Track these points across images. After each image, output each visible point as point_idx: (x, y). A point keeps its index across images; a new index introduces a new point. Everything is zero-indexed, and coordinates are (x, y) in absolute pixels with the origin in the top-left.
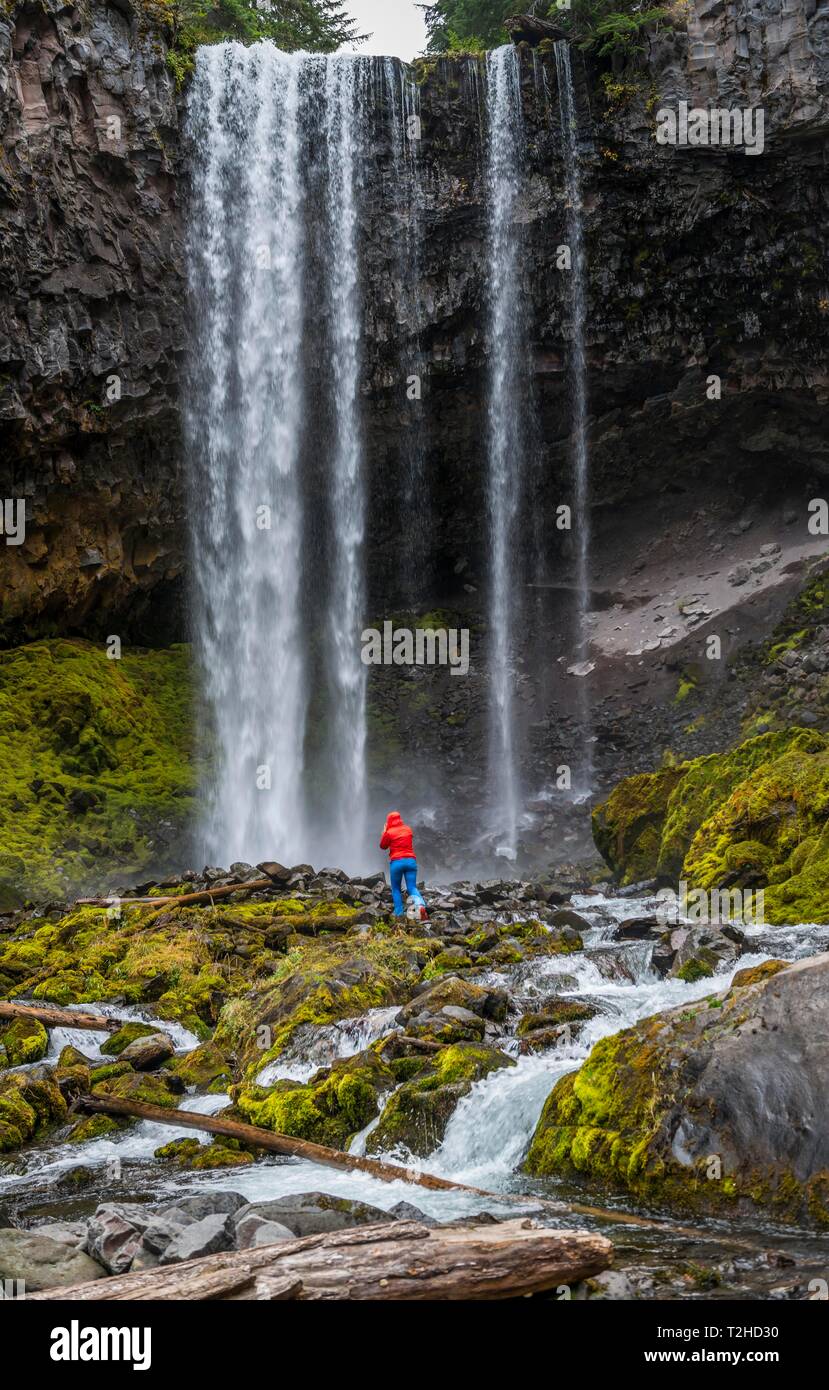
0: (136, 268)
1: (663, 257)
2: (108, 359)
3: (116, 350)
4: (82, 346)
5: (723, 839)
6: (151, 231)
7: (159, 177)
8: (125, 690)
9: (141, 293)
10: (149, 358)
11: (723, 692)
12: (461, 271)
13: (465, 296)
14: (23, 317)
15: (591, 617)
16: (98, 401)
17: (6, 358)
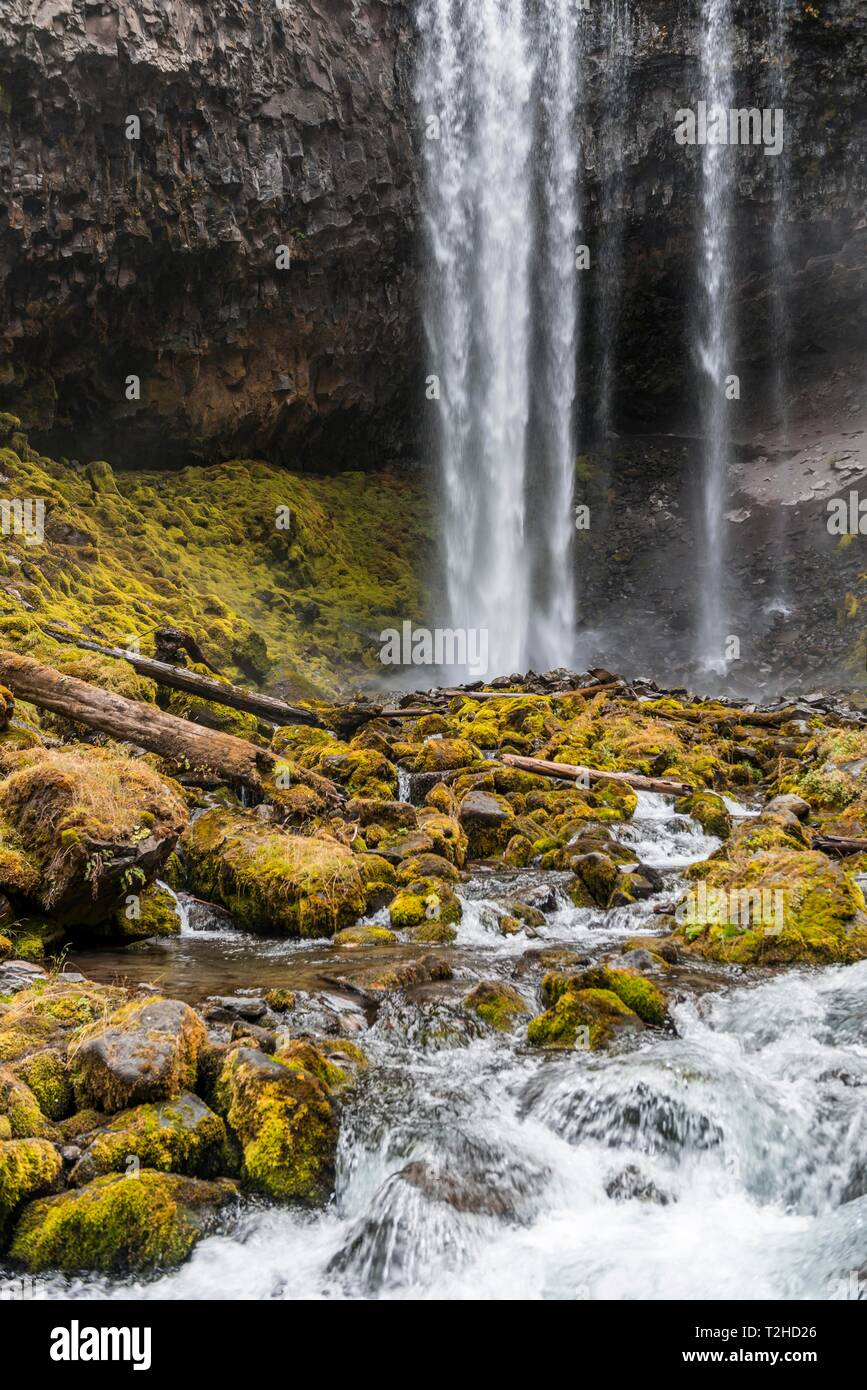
0: (347, 97)
2: (315, 187)
3: (324, 179)
4: (293, 172)
7: (374, 6)
8: (319, 512)
9: (350, 123)
10: (353, 189)
12: (651, 120)
13: (652, 146)
14: (243, 139)
15: (737, 468)
16: (304, 229)
17: (227, 180)
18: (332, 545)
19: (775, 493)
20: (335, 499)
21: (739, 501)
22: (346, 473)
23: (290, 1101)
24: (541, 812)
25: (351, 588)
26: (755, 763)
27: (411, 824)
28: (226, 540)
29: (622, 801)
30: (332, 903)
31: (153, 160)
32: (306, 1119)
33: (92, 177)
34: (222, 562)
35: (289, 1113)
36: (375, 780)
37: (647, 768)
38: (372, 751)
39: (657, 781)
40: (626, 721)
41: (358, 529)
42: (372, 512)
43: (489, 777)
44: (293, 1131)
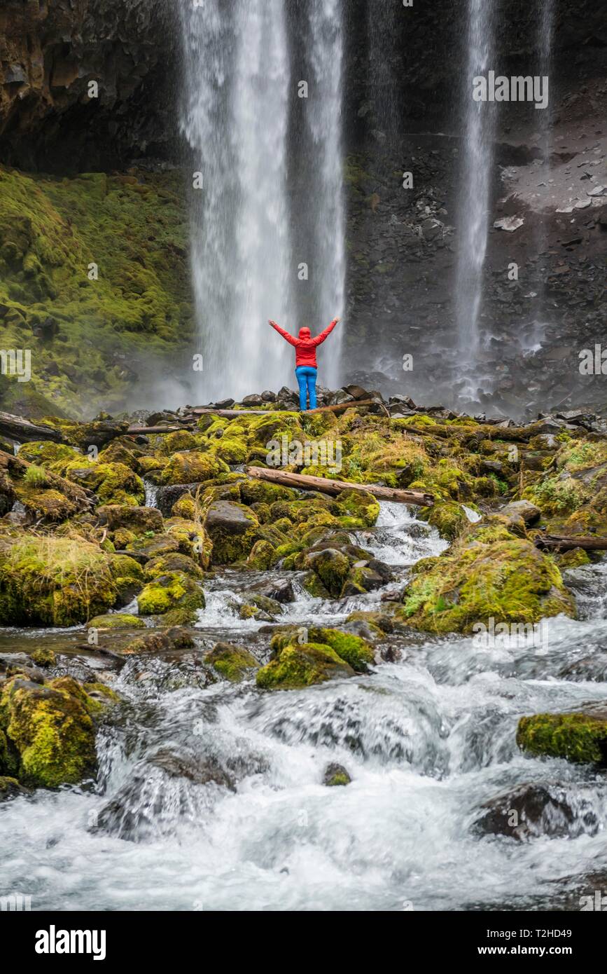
18: (71, 255)
20: (73, 203)
22: (86, 175)
23: (58, 714)
24: (286, 520)
25: (93, 301)
26: (501, 476)
27: (158, 528)
29: (365, 511)
30: (85, 595)
32: (71, 727)
35: (58, 723)
36: (123, 492)
37: (393, 481)
38: (120, 465)
39: (400, 492)
40: (374, 436)
41: (100, 236)
42: (115, 218)
43: (235, 489)
44: (61, 736)
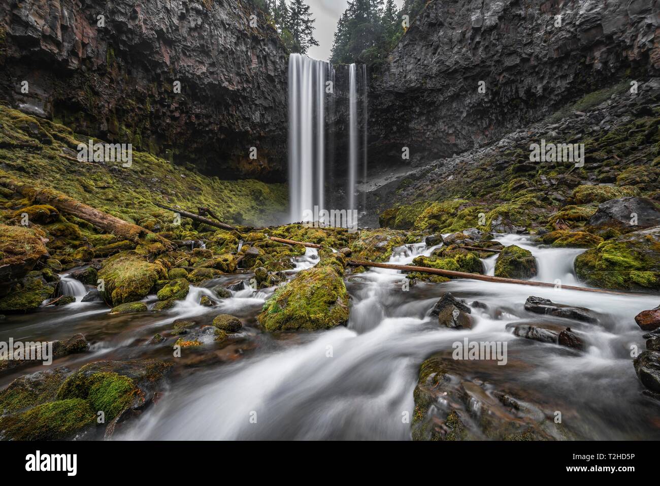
1: (379, 113)
2: (267, 120)
3: (269, 119)
4: (262, 117)
5: (426, 219)
6: (279, 95)
7: (280, 82)
8: (268, 190)
9: (275, 107)
10: (276, 122)
11: (386, 199)
12: (339, 112)
14: (251, 108)
15: (357, 185)
16: (265, 129)
17: (247, 116)
19: (364, 190)
21: (358, 191)
24: (275, 253)
28: (245, 195)
29: (301, 250)
31: (229, 110)
33: (214, 112)
34: (243, 199)
37: (315, 242)
39: (317, 245)
43: (263, 243)
